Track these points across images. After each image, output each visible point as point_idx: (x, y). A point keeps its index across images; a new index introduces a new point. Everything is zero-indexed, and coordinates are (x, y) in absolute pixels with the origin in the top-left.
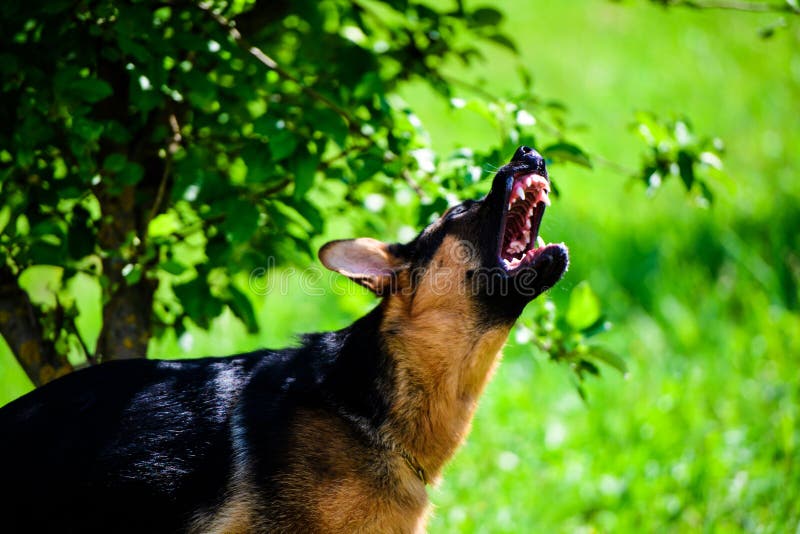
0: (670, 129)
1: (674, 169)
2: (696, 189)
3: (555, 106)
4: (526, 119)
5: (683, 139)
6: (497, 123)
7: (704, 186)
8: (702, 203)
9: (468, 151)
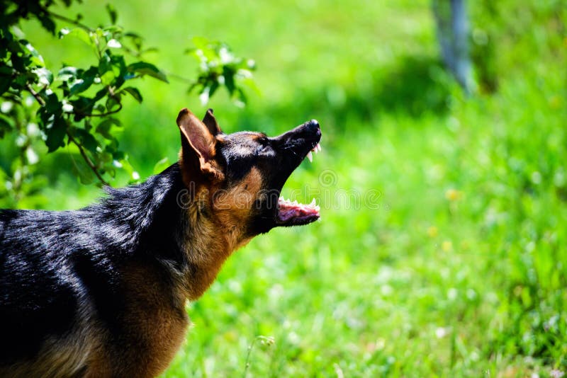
0: (216, 52)
1: (221, 80)
2: (236, 94)
3: (132, 35)
4: (114, 44)
5: (226, 58)
6: (94, 45)
7: (240, 91)
8: (240, 104)
9: (73, 69)
